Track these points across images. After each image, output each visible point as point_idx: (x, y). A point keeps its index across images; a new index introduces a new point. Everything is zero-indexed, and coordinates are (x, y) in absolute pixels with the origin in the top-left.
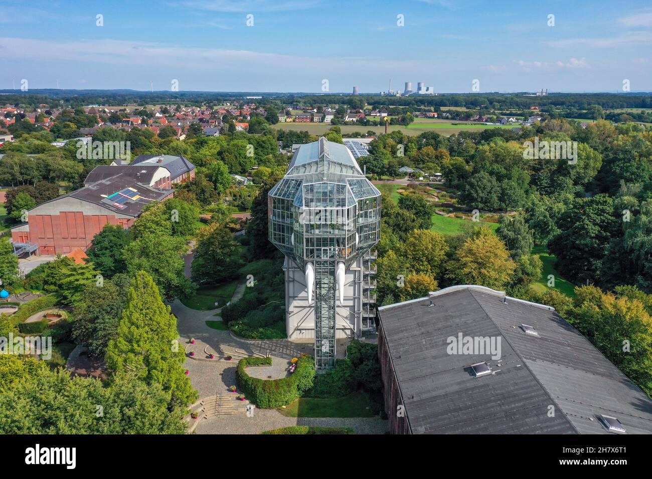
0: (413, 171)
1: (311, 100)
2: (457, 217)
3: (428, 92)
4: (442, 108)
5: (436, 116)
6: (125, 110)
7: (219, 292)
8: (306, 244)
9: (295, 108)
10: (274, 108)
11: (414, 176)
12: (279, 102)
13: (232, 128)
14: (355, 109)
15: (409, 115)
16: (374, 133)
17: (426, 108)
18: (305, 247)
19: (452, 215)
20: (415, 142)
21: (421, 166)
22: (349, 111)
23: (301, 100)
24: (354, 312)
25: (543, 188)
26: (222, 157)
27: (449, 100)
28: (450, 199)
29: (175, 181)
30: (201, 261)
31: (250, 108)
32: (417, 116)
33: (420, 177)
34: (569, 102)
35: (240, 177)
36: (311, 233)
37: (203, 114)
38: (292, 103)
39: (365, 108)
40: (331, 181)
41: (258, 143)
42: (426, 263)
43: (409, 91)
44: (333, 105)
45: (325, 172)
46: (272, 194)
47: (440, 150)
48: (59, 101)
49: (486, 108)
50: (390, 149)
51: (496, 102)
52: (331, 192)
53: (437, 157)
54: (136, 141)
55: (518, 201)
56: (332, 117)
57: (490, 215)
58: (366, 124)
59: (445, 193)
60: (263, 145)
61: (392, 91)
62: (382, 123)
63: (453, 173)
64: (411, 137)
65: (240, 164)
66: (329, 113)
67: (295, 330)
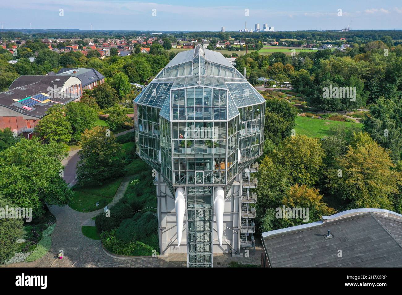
0: (267, 80)
1: (194, 35)
2: (308, 116)
3: (270, 30)
4: (281, 40)
5: (278, 44)
6: (71, 41)
7: (102, 191)
8: (175, 166)
9: (183, 40)
10: (170, 40)
11: (268, 84)
12: (173, 36)
13: (138, 51)
14: (223, 40)
15: (260, 43)
16: (237, 55)
17: (270, 40)
18: (174, 170)
19: (304, 114)
20: (268, 60)
21: (273, 76)
22: (219, 41)
23: (187, 35)
24: (232, 228)
25: (374, 93)
26: (126, 70)
27: (285, 34)
28: (300, 102)
29: (87, 88)
30: (85, 162)
31: (153, 40)
32: (265, 45)
33: (273, 84)
34: (366, 35)
35: (139, 85)
36: (181, 151)
37: (121, 43)
38: (181, 37)
39: (230, 40)
40: (207, 85)
41: (155, 60)
42: (304, 171)
43: (257, 30)
44: (209, 38)
45: (200, 75)
46: (137, 102)
47: (286, 65)
48: (29, 35)
49: (311, 39)
50: (249, 65)
51: (317, 35)
52: (207, 99)
53: (285, 70)
54: (68, 59)
55: (357, 104)
56: (208, 45)
57: (334, 114)
58: (231, 49)
59: (294, 97)
60: (158, 62)
61: (247, 30)
62: (242, 49)
63: (300, 82)
64: (265, 56)
65: (140, 75)
66: (205, 43)
67: (169, 245)
